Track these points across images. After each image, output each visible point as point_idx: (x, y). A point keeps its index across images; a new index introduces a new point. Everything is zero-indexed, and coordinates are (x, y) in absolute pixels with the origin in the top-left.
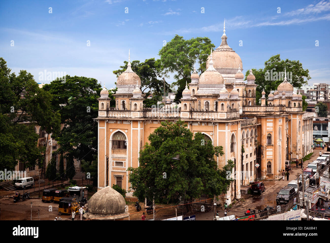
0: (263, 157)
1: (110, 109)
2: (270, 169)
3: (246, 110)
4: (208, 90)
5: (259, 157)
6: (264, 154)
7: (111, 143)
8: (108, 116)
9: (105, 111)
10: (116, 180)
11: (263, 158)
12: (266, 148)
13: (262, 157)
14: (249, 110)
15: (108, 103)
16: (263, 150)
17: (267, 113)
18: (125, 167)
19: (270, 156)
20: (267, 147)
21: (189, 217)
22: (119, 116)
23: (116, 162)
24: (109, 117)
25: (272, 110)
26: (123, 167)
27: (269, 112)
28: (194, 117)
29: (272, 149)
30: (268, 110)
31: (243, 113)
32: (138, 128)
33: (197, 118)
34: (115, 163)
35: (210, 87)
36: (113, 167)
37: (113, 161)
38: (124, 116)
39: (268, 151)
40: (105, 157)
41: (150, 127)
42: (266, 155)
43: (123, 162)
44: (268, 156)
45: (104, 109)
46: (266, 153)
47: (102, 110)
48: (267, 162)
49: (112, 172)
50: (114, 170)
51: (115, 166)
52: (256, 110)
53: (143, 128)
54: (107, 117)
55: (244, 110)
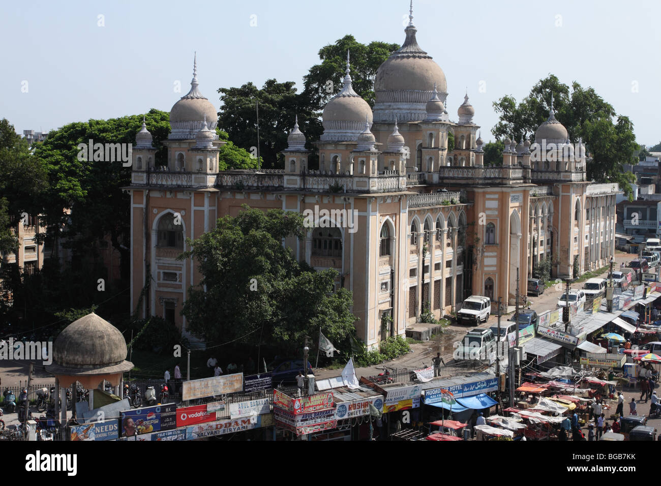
0: (477, 268)
1: (152, 169)
2: (491, 292)
3: (447, 175)
4: (339, 133)
5: (468, 268)
6: (478, 262)
7: (154, 235)
8: (150, 182)
9: (143, 172)
10: (164, 307)
11: (476, 270)
12: (483, 252)
13: (475, 267)
14: (451, 175)
15: (150, 156)
16: (477, 255)
17: (487, 181)
18: (180, 283)
19: (492, 266)
20: (484, 250)
21: (259, 376)
22: (169, 183)
23: (165, 273)
24: (152, 184)
25: (497, 176)
26: (177, 283)
27: (490, 178)
28: (308, 187)
29: (495, 254)
30: (488, 176)
31: (440, 181)
32: (204, 206)
33: (315, 189)
34: (162, 275)
35: (342, 128)
36: (159, 282)
37: (159, 270)
38: (179, 183)
39: (487, 257)
40: (144, 262)
41: (230, 206)
42: (483, 266)
43: (178, 272)
44: (487, 266)
45: (142, 170)
46: (482, 261)
47: (139, 170)
48: (484, 279)
49: (156, 291)
50: (161, 289)
51: (162, 281)
52: (465, 176)
53: (215, 208)
54: (148, 184)
55: (442, 176)
